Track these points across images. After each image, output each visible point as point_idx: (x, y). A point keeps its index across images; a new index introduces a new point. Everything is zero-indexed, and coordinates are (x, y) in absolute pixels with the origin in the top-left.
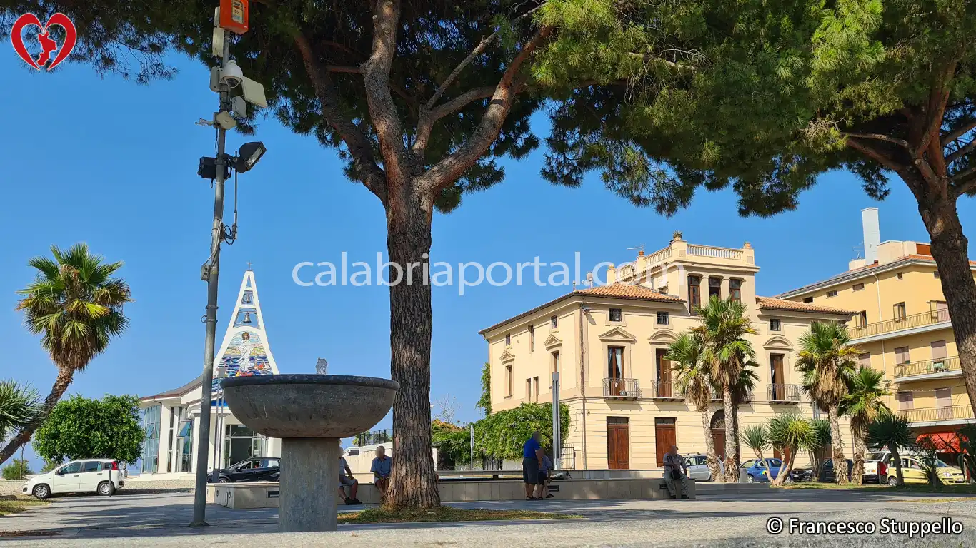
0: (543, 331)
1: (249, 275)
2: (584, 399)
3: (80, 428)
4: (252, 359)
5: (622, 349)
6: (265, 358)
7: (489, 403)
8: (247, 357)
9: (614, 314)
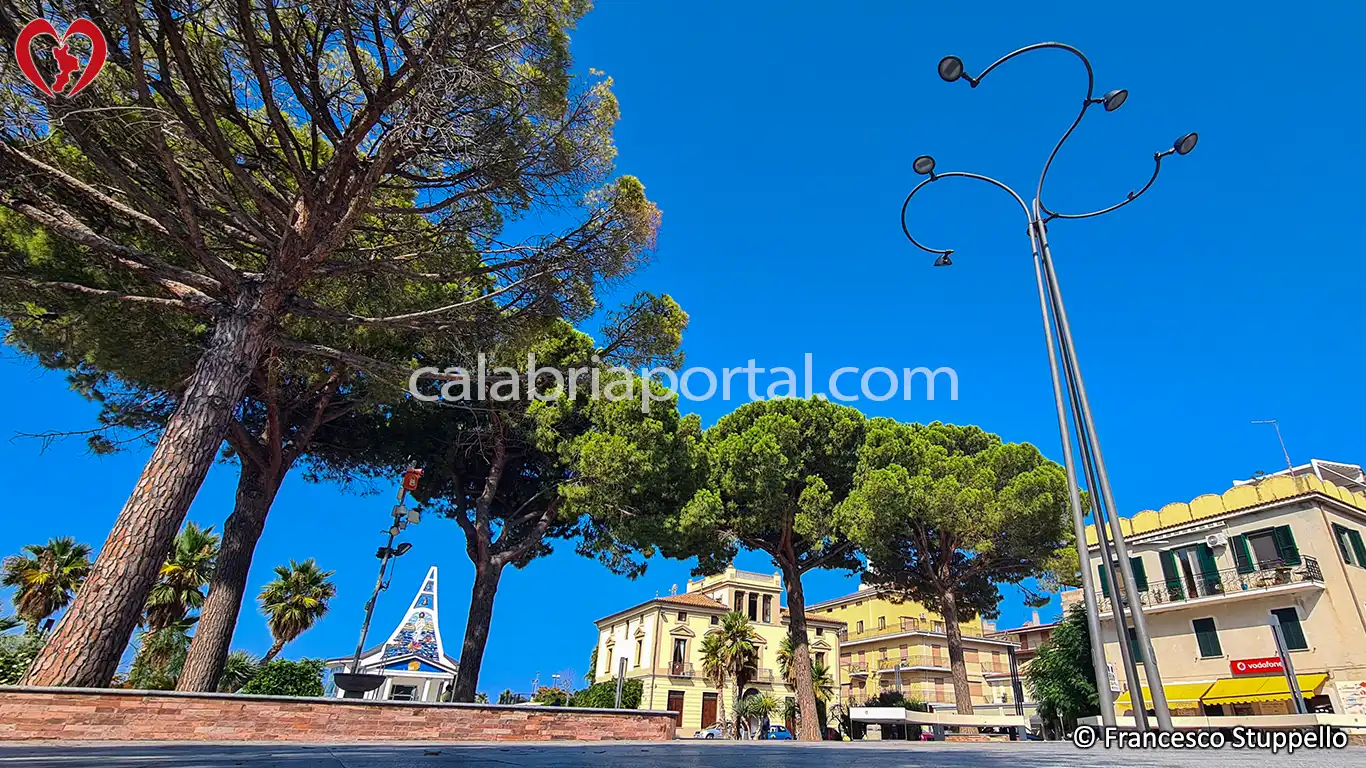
0: (634, 625)
1: (434, 569)
2: (654, 676)
3: (277, 682)
4: (423, 633)
5: (685, 641)
6: (433, 633)
7: (594, 677)
8: (419, 632)
9: (682, 616)
